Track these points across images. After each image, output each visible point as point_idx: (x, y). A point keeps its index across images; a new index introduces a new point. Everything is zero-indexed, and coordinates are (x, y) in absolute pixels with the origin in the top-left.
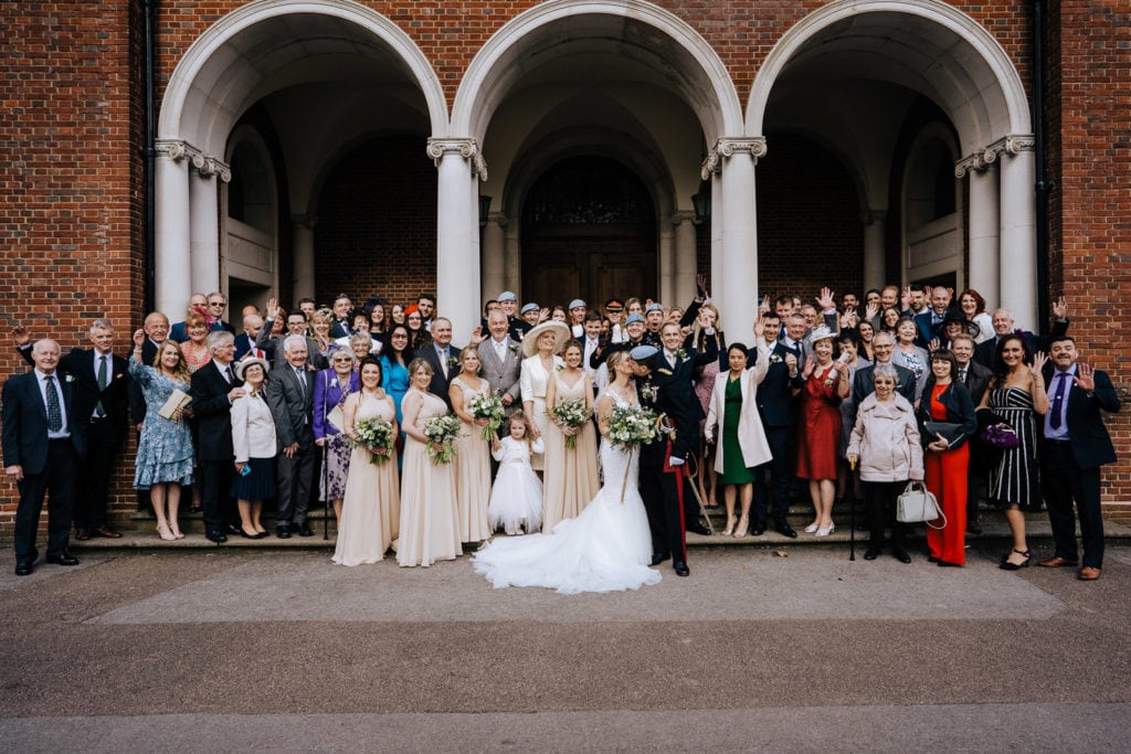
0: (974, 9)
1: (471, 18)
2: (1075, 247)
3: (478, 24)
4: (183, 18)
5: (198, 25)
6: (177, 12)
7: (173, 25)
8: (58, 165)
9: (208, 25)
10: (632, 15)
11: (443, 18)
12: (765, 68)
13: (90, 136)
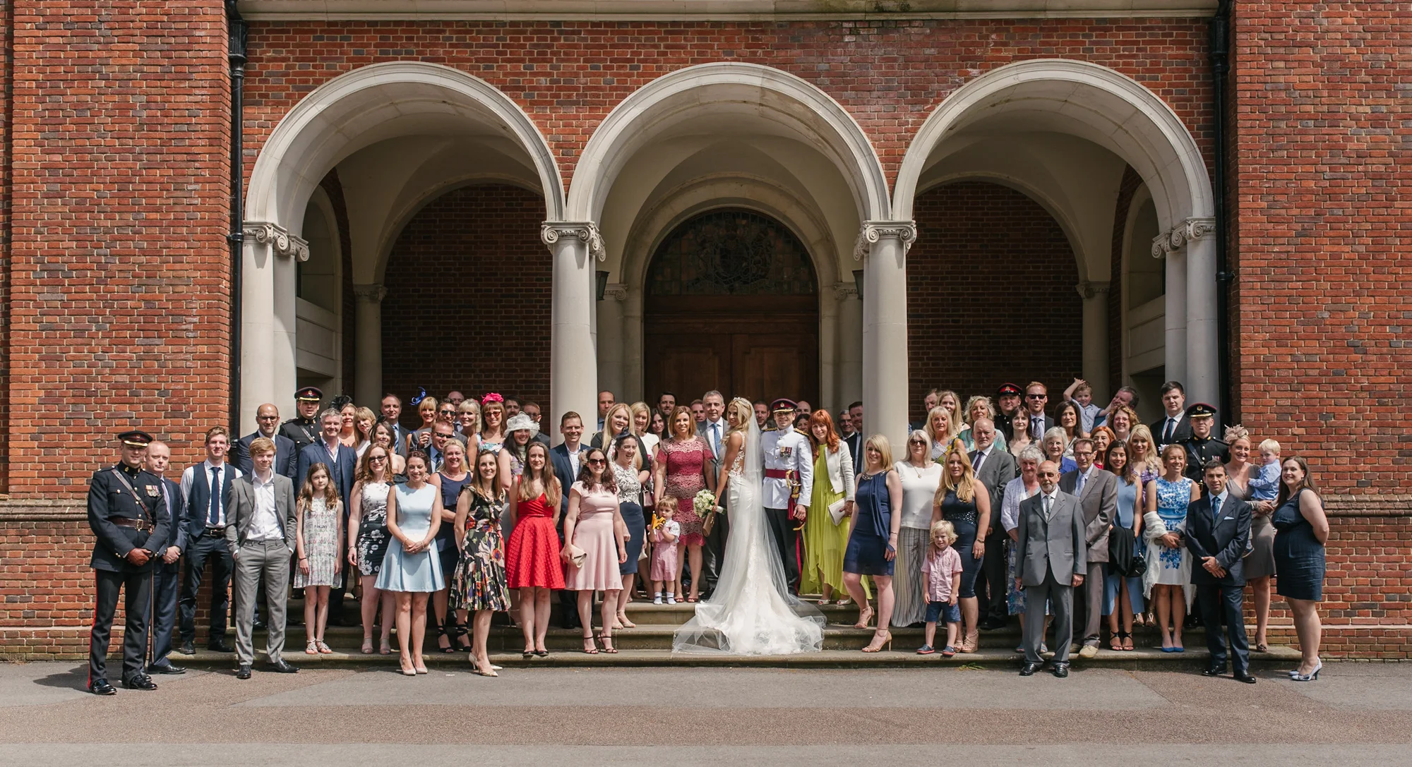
0: (1150, 78)
1: (591, 88)
2: (1252, 345)
3: (598, 96)
4: (273, 88)
5: (288, 96)
6: (266, 81)
7: (261, 96)
8: (144, 253)
9: (301, 97)
10: (767, 85)
11: (560, 89)
12: (916, 145)
13: (178, 222)
